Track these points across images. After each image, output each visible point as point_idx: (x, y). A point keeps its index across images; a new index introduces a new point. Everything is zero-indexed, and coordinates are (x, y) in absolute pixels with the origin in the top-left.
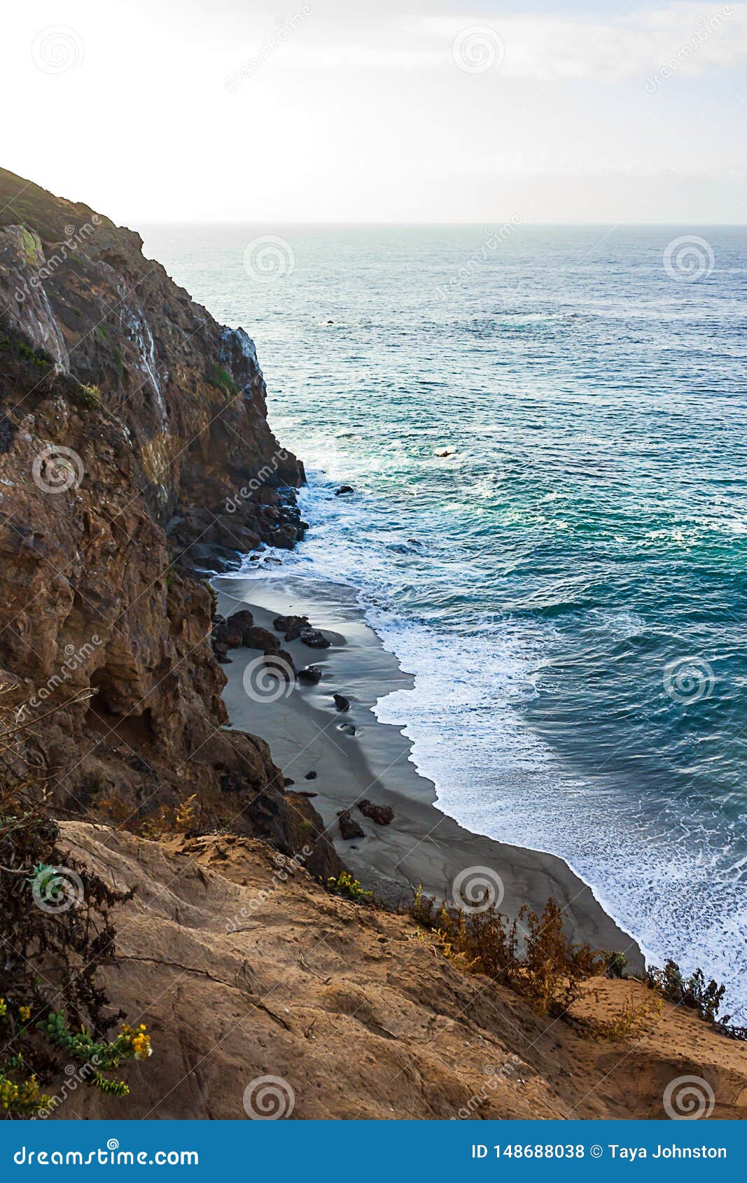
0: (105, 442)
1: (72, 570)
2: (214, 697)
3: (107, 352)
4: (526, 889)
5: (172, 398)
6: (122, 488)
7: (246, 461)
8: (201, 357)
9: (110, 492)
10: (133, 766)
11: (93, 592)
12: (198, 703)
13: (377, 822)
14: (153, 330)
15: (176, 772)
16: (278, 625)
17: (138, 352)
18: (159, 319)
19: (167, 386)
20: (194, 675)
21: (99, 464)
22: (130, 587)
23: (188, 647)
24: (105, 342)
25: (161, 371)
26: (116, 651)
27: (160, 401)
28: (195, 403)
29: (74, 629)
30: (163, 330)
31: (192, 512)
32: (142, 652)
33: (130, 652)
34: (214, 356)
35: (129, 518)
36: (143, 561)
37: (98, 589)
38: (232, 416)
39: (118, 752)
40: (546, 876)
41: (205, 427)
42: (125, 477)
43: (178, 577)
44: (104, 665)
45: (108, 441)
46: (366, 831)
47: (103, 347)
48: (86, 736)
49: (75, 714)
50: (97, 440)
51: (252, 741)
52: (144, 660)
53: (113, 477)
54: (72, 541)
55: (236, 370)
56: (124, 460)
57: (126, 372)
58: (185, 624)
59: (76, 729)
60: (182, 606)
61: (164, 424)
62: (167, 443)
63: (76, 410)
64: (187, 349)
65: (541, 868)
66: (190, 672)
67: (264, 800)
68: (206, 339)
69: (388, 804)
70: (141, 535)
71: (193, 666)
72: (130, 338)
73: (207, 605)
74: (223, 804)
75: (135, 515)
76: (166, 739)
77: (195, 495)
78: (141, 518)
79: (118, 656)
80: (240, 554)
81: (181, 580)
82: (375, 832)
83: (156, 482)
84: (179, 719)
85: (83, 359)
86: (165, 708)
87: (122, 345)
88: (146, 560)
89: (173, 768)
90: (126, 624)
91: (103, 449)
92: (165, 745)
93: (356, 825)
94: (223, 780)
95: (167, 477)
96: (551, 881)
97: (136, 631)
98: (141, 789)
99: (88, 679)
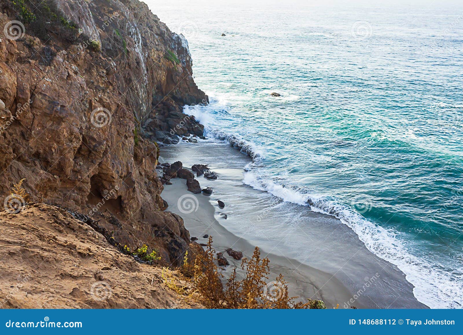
0: (102, 67)
1: (81, 125)
2: (157, 195)
3: (120, 42)
4: (302, 291)
5: (149, 65)
6: (110, 89)
7: (182, 95)
8: (163, 47)
9: (104, 91)
10: (110, 222)
11: (92, 137)
12: (149, 198)
13: (235, 258)
14: (141, 33)
15: (133, 227)
16: (194, 168)
17: (134, 43)
18: (144, 29)
19: (147, 59)
20: (147, 185)
21: (99, 77)
22: (112, 137)
23: (145, 171)
24: (119, 37)
25: (145, 52)
26: (104, 167)
27: (143, 65)
28: (159, 67)
29: (83, 155)
30: (146, 34)
31: (157, 117)
32: (117, 168)
33: (111, 168)
34: (169, 47)
35: (112, 104)
36: (119, 124)
37: (95, 136)
38: (177, 74)
39: (103, 215)
40: (312, 286)
41: (164, 78)
42: (111, 85)
43: (141, 138)
44: (97, 173)
45: (103, 66)
46: (230, 262)
47: (118, 40)
48: (88, 206)
49: (82, 196)
50: (98, 66)
51: (175, 217)
52: (118, 172)
53: (106, 84)
54: (81, 111)
55: (179, 53)
56: (111, 76)
57: (128, 52)
58: (144, 161)
59: (82, 203)
60: (143, 152)
61: (145, 76)
62: (146, 84)
63: (89, 51)
64: (157, 43)
65: (310, 282)
66: (145, 183)
67: (176, 242)
68: (166, 39)
69: (240, 251)
70: (118, 112)
71: (147, 180)
72: (130, 36)
73: (155, 152)
74: (155, 243)
75: (115, 103)
76: (128, 211)
77: (159, 109)
78: (118, 104)
79: (105, 169)
80: (178, 136)
81: (142, 140)
82: (234, 263)
83: (141, 102)
84: (138, 203)
85: (108, 45)
86: (129, 196)
87: (127, 39)
88: (120, 124)
89: (131, 224)
90: (108, 154)
91: (101, 70)
92: (128, 214)
93: (225, 259)
94: (156, 232)
95: (146, 100)
96: (314, 288)
97: (114, 158)
98: (112, 233)
99: (89, 179)
